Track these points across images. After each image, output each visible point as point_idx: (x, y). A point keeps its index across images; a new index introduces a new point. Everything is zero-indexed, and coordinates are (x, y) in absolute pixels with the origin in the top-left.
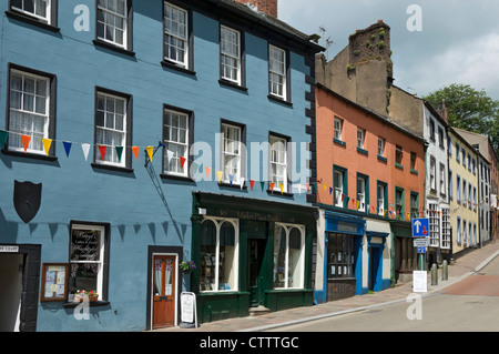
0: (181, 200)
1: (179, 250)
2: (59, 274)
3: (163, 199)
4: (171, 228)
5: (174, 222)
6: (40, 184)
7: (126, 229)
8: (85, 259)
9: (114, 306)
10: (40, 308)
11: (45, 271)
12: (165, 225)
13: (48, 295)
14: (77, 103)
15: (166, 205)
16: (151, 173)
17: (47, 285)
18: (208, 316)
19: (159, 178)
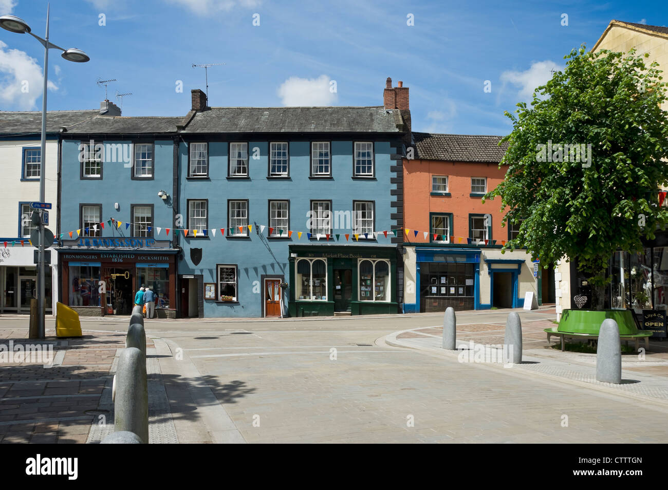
0: (281, 251)
1: (282, 277)
2: (212, 288)
3: (270, 250)
4: (276, 266)
5: (278, 263)
6: (201, 249)
7: (249, 270)
8: (229, 281)
9: (242, 304)
10: (204, 302)
11: (205, 286)
12: (272, 265)
13: (207, 296)
14: (218, 210)
15: (272, 254)
16: (261, 237)
17: (207, 293)
18: (301, 314)
19: (266, 239)
